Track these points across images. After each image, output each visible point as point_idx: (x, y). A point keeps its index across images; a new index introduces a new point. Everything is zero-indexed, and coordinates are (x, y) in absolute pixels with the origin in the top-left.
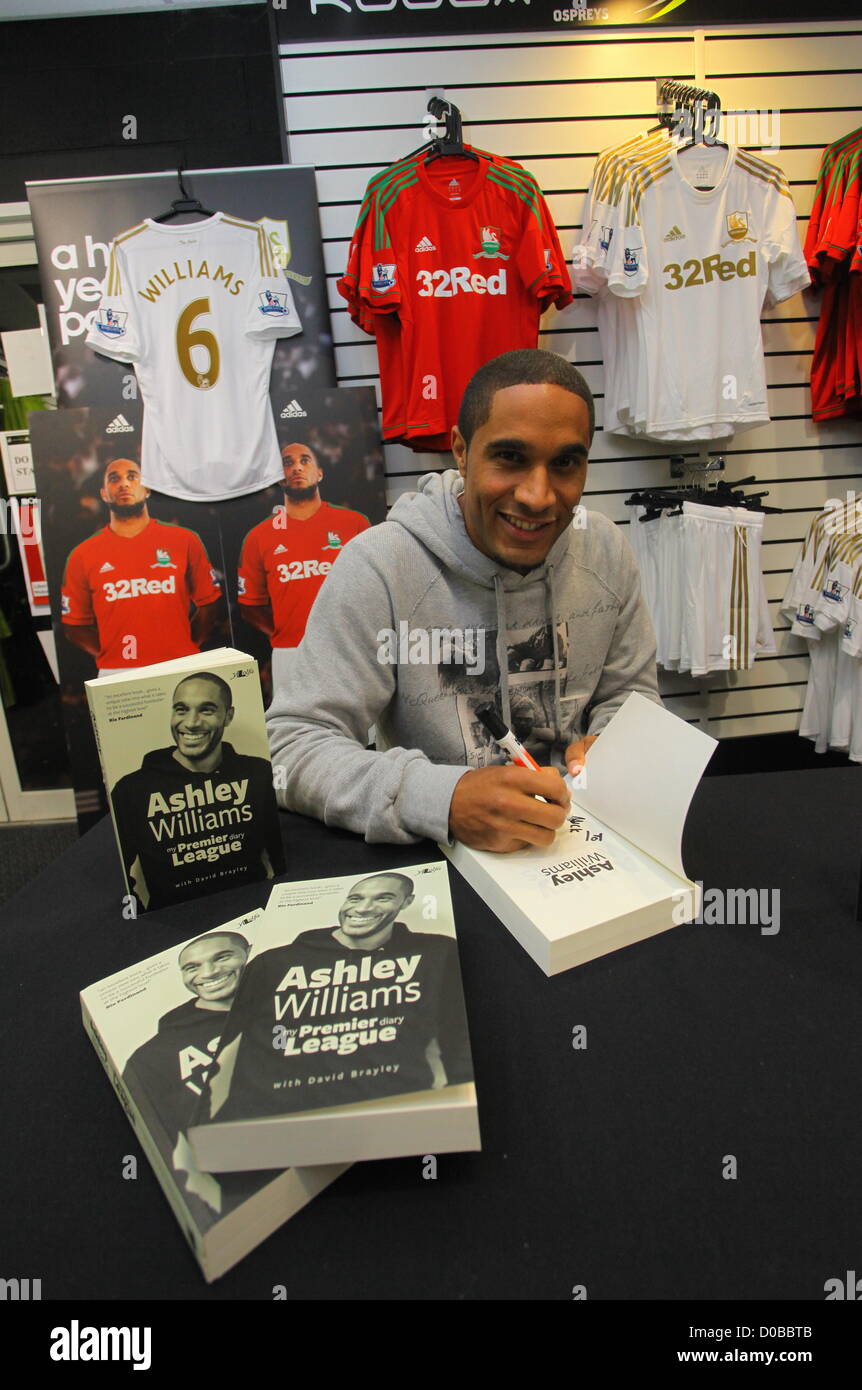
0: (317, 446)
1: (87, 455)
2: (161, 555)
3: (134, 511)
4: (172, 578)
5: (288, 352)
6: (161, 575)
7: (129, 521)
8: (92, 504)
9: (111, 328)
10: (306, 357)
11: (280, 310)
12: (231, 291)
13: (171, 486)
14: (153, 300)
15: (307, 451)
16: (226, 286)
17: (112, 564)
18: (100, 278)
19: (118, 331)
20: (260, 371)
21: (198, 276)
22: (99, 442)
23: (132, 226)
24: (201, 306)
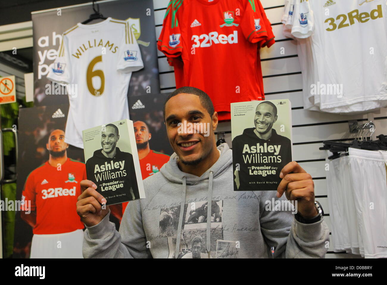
0: (149, 122)
1: (42, 128)
2: (71, 176)
3: (60, 155)
4: (75, 188)
5: (137, 77)
6: (69, 186)
7: (58, 159)
8: (42, 151)
9: (59, 71)
10: (145, 79)
11: (133, 58)
12: (113, 52)
13: (79, 142)
14: (78, 57)
15: (144, 124)
16: (110, 49)
17: (47, 180)
18: (57, 50)
19: (61, 72)
20: (123, 86)
21: (99, 46)
22: (48, 122)
23: (72, 27)
24: (99, 59)
